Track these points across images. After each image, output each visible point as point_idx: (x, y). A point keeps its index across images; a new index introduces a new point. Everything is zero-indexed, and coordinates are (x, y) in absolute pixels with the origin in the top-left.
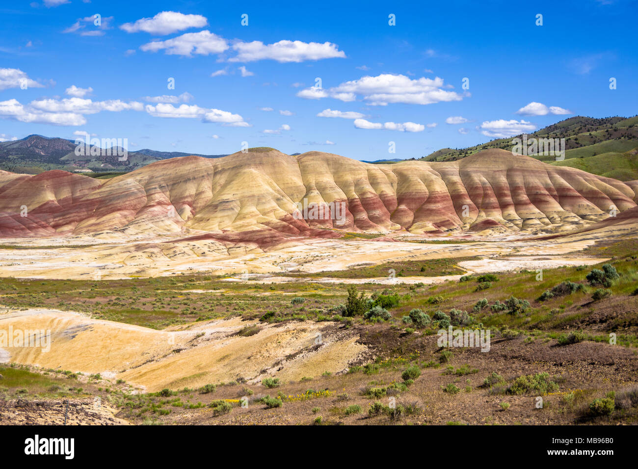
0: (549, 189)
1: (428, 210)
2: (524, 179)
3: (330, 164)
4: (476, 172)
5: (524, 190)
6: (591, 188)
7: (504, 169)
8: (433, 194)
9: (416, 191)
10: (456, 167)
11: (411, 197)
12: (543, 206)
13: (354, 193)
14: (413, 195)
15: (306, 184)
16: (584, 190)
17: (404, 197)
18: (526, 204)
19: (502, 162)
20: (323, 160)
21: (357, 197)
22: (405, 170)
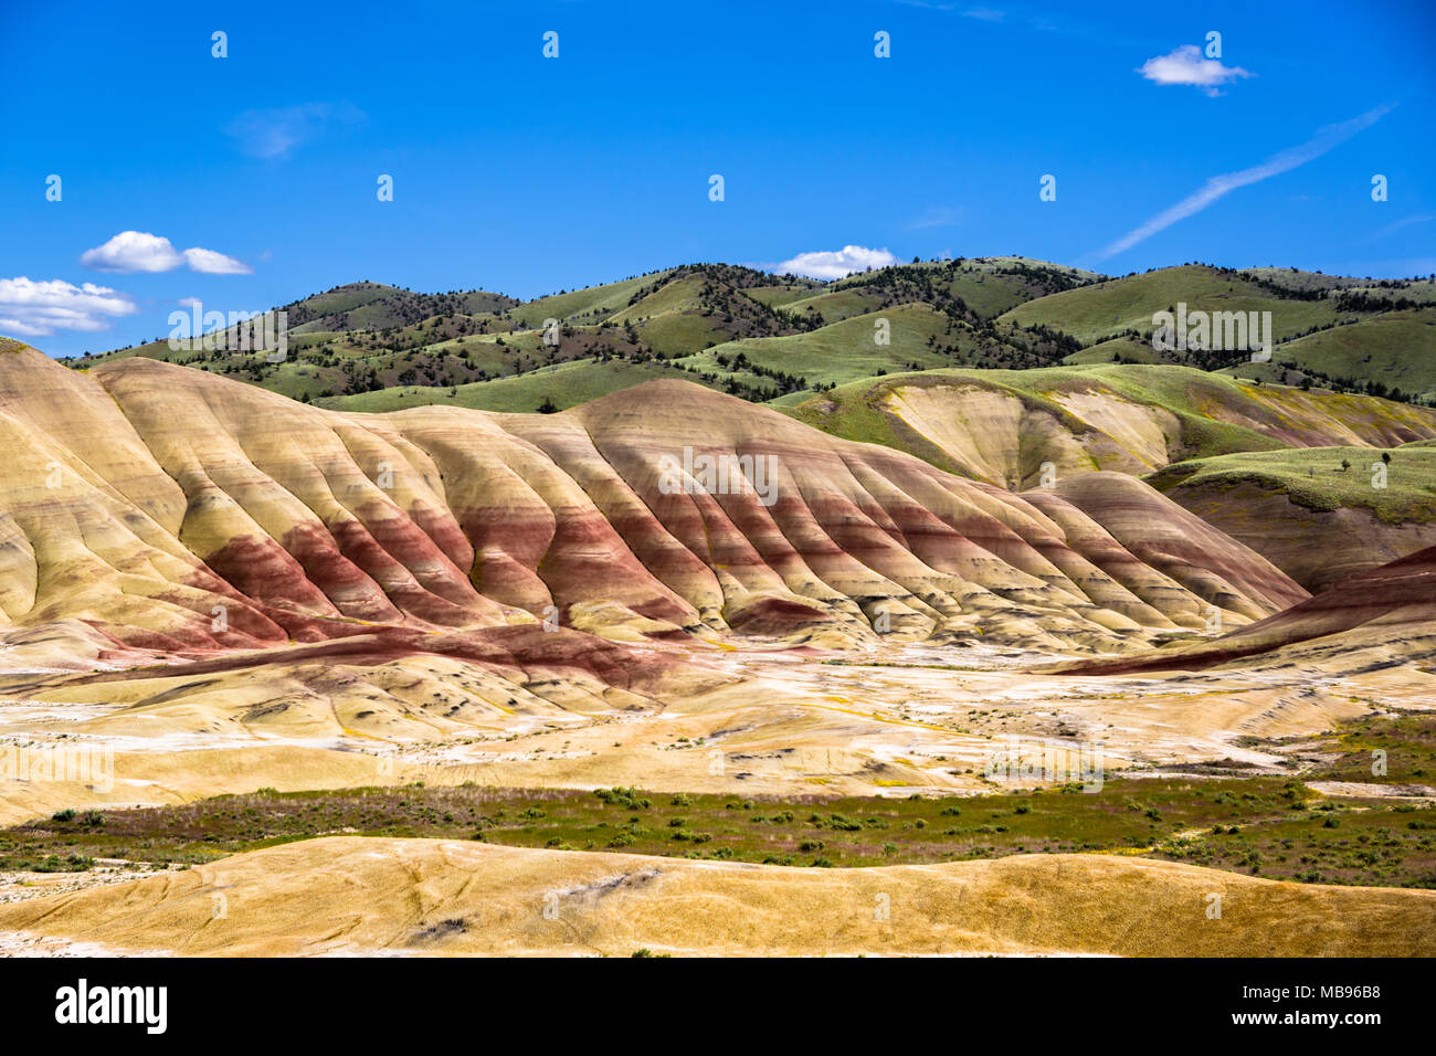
0: (870, 511)
1: (585, 564)
2: (794, 476)
3: (216, 405)
4: (654, 449)
5: (806, 508)
6: (973, 510)
7: (725, 444)
8: (570, 515)
9: (517, 504)
10: (579, 432)
11: (506, 521)
12: (881, 560)
13: (337, 505)
14: (511, 516)
15: (175, 471)
16: (956, 517)
17: (482, 521)
18: (831, 553)
19: (713, 423)
20: (188, 389)
21: (354, 519)
22: (445, 434)
